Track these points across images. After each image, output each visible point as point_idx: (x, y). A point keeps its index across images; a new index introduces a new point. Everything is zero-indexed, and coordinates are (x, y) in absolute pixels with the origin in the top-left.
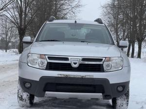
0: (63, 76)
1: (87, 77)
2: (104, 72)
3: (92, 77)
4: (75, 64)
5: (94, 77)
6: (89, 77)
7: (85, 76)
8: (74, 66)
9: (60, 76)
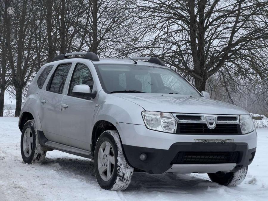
0: (201, 141)
1: (227, 142)
2: (242, 134)
4: (211, 124)
5: (235, 142)
7: (226, 140)
8: (210, 127)
9: (197, 141)
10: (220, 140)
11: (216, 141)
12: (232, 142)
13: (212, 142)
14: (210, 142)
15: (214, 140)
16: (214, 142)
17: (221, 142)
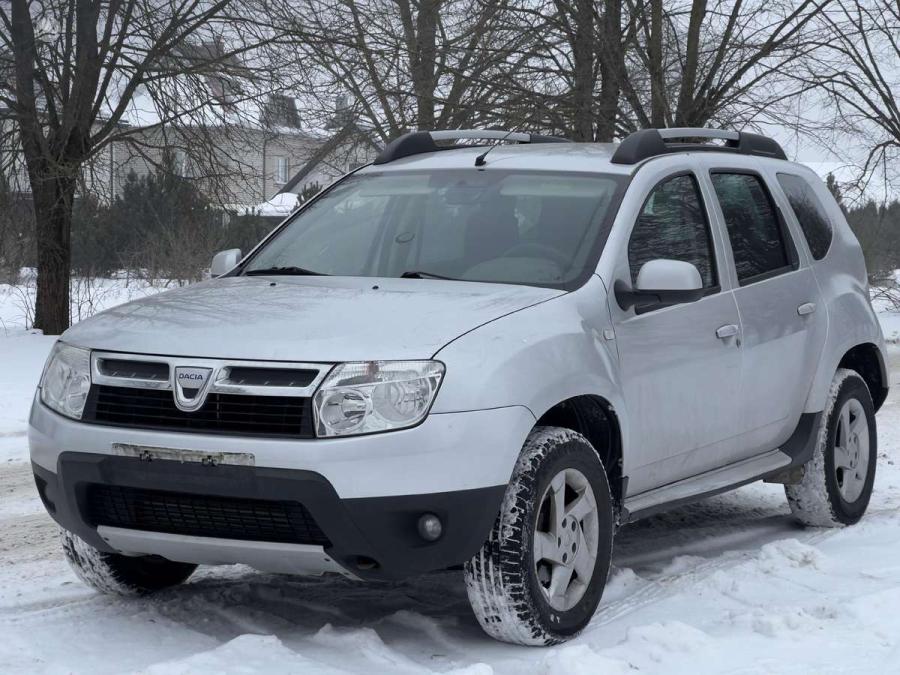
0: (132, 454)
1: (226, 461)
2: (312, 436)
3: (248, 463)
4: (190, 393)
5: (258, 464)
6: (233, 461)
7: (221, 456)
8: (184, 403)
9: (121, 453)
10: (199, 454)
11: (183, 456)
12: (248, 464)
13: (168, 458)
14: (163, 458)
15: (177, 453)
16: (175, 459)
17: (200, 461)
